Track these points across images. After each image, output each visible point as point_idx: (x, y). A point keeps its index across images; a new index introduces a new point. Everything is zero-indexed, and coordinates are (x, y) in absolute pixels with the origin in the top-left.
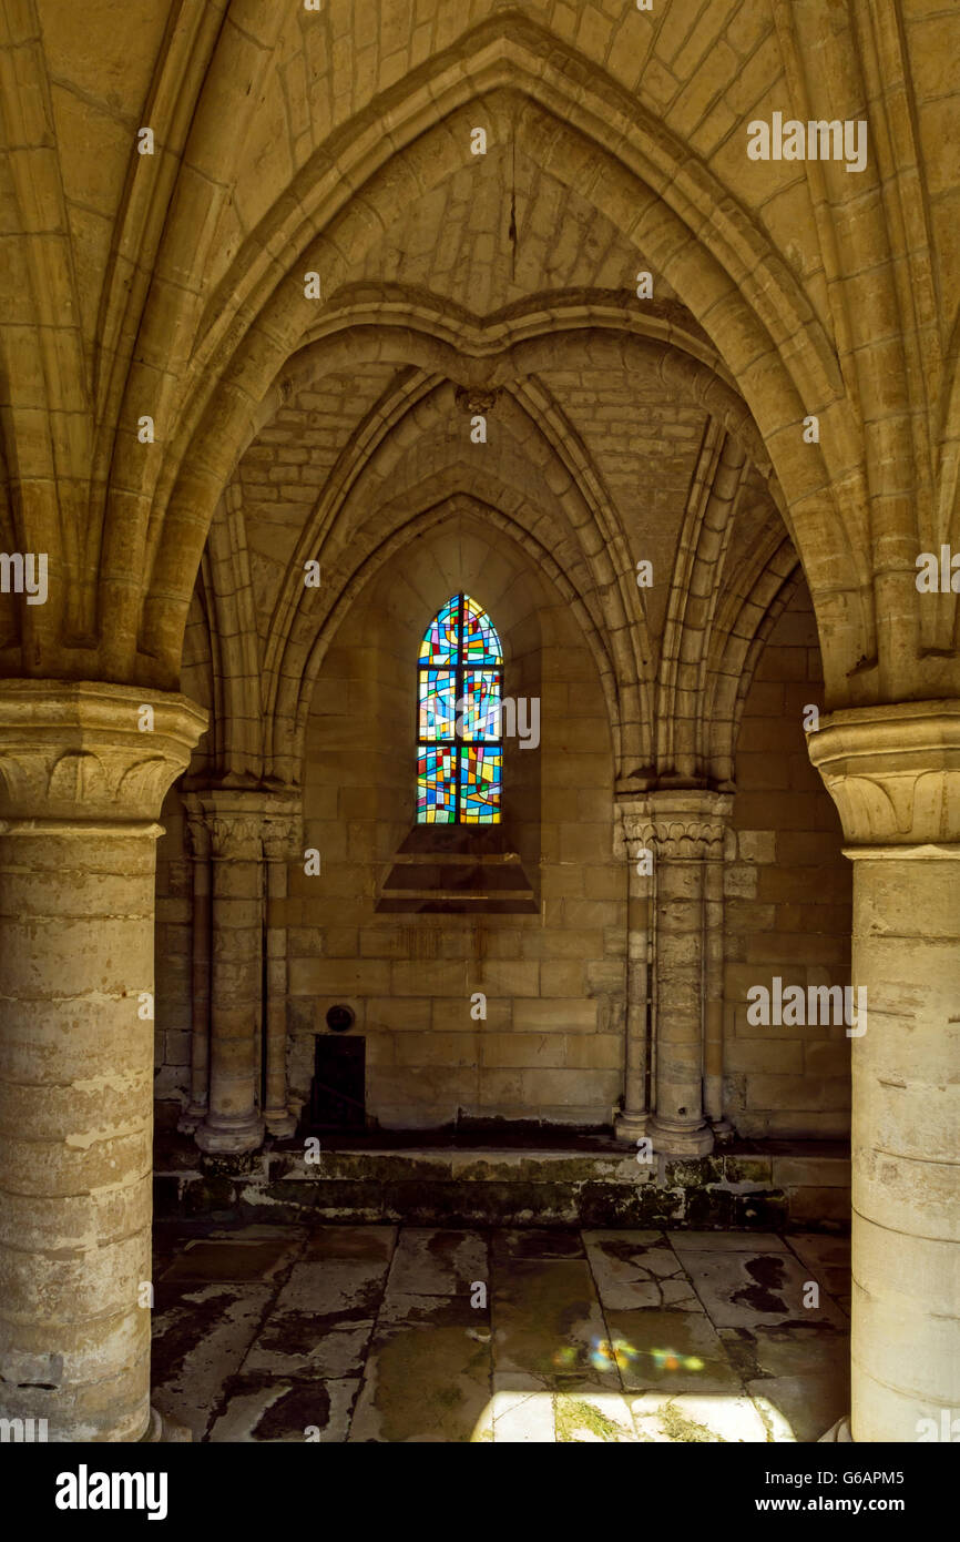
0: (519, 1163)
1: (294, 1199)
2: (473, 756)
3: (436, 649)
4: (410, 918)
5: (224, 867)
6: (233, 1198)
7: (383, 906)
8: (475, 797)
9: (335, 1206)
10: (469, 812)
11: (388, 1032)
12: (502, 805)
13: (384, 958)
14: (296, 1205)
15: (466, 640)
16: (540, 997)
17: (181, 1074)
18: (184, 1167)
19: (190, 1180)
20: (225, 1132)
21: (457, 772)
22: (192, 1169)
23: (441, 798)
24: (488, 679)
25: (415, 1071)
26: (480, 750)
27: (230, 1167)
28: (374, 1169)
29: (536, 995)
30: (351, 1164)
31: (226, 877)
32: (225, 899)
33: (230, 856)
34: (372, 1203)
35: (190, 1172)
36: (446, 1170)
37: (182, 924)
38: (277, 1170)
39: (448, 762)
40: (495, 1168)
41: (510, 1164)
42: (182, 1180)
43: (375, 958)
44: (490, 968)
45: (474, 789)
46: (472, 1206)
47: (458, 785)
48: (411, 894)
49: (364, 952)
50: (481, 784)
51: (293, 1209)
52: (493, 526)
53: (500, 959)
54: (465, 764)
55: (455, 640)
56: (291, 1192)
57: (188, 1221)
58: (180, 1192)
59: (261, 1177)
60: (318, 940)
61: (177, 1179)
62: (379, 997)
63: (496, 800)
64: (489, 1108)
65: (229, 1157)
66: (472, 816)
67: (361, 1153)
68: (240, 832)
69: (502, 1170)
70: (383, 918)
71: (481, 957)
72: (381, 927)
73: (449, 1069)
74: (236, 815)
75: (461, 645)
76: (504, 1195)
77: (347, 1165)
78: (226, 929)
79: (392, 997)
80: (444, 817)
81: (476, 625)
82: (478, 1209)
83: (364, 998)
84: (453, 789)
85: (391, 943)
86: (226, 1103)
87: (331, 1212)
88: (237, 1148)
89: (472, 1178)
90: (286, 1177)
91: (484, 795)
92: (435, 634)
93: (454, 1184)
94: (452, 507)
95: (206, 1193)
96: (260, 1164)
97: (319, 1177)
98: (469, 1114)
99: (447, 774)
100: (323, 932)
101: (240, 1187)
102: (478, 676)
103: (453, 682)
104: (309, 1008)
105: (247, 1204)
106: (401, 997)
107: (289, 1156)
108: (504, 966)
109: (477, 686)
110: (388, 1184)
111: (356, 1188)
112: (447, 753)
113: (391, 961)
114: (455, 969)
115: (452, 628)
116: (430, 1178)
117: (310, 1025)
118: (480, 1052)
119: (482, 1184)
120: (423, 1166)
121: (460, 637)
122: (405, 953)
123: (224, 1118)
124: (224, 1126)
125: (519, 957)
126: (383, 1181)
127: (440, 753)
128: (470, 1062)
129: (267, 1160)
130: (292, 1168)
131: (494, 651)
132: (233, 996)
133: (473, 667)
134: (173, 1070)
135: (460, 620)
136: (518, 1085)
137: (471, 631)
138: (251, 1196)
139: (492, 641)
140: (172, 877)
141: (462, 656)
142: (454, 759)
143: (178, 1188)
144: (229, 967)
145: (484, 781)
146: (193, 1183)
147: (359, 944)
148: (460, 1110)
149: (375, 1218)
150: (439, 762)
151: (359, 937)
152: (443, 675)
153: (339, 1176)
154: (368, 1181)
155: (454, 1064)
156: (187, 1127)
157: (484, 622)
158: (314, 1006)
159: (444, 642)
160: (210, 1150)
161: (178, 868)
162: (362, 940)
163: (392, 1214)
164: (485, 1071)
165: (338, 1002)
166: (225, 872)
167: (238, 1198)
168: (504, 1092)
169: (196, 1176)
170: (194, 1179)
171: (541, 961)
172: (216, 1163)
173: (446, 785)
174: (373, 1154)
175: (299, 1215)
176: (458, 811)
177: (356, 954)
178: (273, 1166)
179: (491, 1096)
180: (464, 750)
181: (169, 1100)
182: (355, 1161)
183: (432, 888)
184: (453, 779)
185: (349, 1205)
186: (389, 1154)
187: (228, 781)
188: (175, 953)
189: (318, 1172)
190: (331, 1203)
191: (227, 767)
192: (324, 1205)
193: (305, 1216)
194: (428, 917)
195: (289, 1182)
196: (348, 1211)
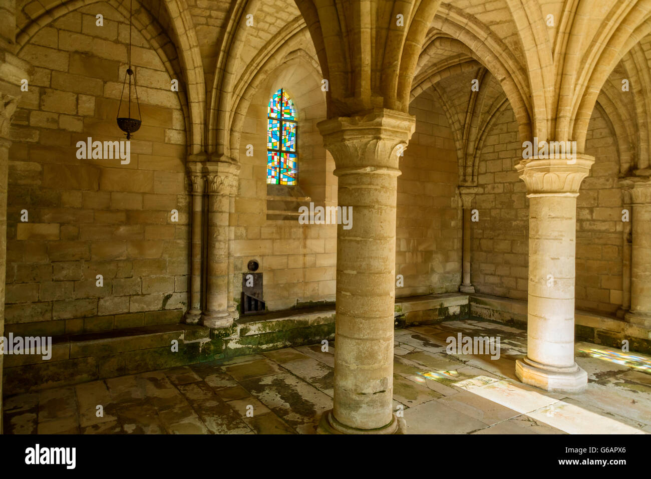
0: (331, 316)
1: (250, 343)
2: (285, 157)
3: (272, 111)
4: (280, 222)
5: (219, 198)
6: (224, 347)
7: (269, 217)
8: (286, 174)
9: (266, 344)
10: (284, 180)
11: (272, 271)
12: (296, 177)
13: (270, 239)
14: (250, 346)
15: (283, 108)
16: (325, 253)
17: (182, 296)
18: (202, 337)
19: (205, 342)
20: (222, 318)
21: (279, 163)
22: (206, 337)
23: (273, 173)
24: (292, 126)
25: (282, 286)
26: (288, 154)
27: (226, 333)
28: (281, 326)
29: (323, 252)
30: (273, 325)
31: (220, 202)
32: (220, 212)
33: (222, 193)
34: (280, 340)
35: (205, 339)
36: (306, 322)
37: (183, 225)
38: (243, 331)
39: (276, 158)
40: (323, 319)
41: (328, 317)
42: (201, 343)
43: (267, 239)
44: (308, 242)
45: (286, 170)
46: (315, 335)
47: (280, 168)
48: (277, 212)
49: (263, 237)
50: (288, 169)
51: (249, 348)
52: (312, 66)
53: (312, 238)
54: (282, 160)
55: (279, 108)
56: (248, 341)
57: (205, 361)
58: (200, 349)
59: (236, 336)
60: (244, 232)
61: (199, 343)
62: (268, 255)
63: (293, 176)
64: (308, 298)
65: (225, 329)
66: (285, 181)
67: (276, 320)
68: (226, 182)
69: (326, 319)
70: (270, 222)
71: (306, 238)
72: (269, 226)
73: (294, 283)
74: (226, 174)
75: (281, 110)
76: (326, 329)
77: (271, 325)
78: (220, 226)
79: (273, 255)
80: (274, 181)
81: (287, 103)
82: (318, 336)
83: (262, 256)
84: (278, 169)
85: (273, 233)
86: (220, 305)
87: (264, 347)
88: (228, 324)
89: (316, 324)
90: (247, 335)
91: (289, 173)
92: (272, 104)
93: (309, 327)
94: (299, 54)
95: (212, 347)
96: (236, 330)
97: (260, 332)
98: (301, 301)
99: (276, 163)
100: (246, 229)
101: (227, 342)
102: (288, 124)
103: (278, 125)
104: (240, 262)
105: (230, 349)
106: (276, 255)
107: (248, 325)
108: (314, 242)
109: (287, 128)
110: (286, 331)
111: (274, 335)
112: (276, 154)
113: (273, 240)
114: (297, 243)
115: (278, 102)
116: (301, 326)
117: (241, 269)
118: (304, 276)
119: (319, 326)
120: (300, 322)
121: (281, 106)
122: (278, 237)
123: (219, 312)
124: (220, 315)
125: (318, 238)
126: (284, 330)
127: (273, 155)
128: (301, 281)
129: (239, 327)
130: (249, 330)
131: (293, 115)
132: (223, 256)
133: (286, 120)
134: (179, 295)
135: (281, 100)
136: (317, 288)
137: (285, 105)
138: (232, 345)
139: (293, 111)
140: (178, 202)
141: (282, 115)
142: (278, 157)
143: (200, 347)
144: (221, 243)
145: (290, 167)
146: (206, 343)
147: (260, 233)
148: (298, 300)
149: (281, 346)
150: (273, 158)
151: (260, 230)
152: (275, 122)
153: (268, 331)
154: (279, 331)
155: (295, 282)
156: (194, 320)
157: (290, 102)
158: (242, 261)
159: (275, 108)
160: (216, 327)
161: (182, 198)
162: (262, 231)
163: (288, 343)
164: (306, 283)
165: (252, 259)
166: (220, 200)
167: (226, 347)
168: (313, 291)
169: (208, 340)
170: (207, 341)
171: (325, 239)
172: (220, 333)
173: (275, 168)
174: (281, 320)
175: (251, 350)
176: (280, 179)
177: (259, 238)
178: (242, 330)
179: (308, 293)
180: (282, 154)
181: (176, 309)
182: (274, 323)
183: (285, 210)
184: (278, 166)
185: (272, 342)
186: (286, 319)
187: (223, 158)
188: (179, 239)
189: (260, 330)
190: (265, 343)
191: (221, 152)
192: (262, 344)
193: (254, 350)
194: (287, 222)
195: (248, 336)
196: (271, 345)
